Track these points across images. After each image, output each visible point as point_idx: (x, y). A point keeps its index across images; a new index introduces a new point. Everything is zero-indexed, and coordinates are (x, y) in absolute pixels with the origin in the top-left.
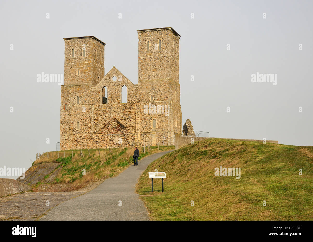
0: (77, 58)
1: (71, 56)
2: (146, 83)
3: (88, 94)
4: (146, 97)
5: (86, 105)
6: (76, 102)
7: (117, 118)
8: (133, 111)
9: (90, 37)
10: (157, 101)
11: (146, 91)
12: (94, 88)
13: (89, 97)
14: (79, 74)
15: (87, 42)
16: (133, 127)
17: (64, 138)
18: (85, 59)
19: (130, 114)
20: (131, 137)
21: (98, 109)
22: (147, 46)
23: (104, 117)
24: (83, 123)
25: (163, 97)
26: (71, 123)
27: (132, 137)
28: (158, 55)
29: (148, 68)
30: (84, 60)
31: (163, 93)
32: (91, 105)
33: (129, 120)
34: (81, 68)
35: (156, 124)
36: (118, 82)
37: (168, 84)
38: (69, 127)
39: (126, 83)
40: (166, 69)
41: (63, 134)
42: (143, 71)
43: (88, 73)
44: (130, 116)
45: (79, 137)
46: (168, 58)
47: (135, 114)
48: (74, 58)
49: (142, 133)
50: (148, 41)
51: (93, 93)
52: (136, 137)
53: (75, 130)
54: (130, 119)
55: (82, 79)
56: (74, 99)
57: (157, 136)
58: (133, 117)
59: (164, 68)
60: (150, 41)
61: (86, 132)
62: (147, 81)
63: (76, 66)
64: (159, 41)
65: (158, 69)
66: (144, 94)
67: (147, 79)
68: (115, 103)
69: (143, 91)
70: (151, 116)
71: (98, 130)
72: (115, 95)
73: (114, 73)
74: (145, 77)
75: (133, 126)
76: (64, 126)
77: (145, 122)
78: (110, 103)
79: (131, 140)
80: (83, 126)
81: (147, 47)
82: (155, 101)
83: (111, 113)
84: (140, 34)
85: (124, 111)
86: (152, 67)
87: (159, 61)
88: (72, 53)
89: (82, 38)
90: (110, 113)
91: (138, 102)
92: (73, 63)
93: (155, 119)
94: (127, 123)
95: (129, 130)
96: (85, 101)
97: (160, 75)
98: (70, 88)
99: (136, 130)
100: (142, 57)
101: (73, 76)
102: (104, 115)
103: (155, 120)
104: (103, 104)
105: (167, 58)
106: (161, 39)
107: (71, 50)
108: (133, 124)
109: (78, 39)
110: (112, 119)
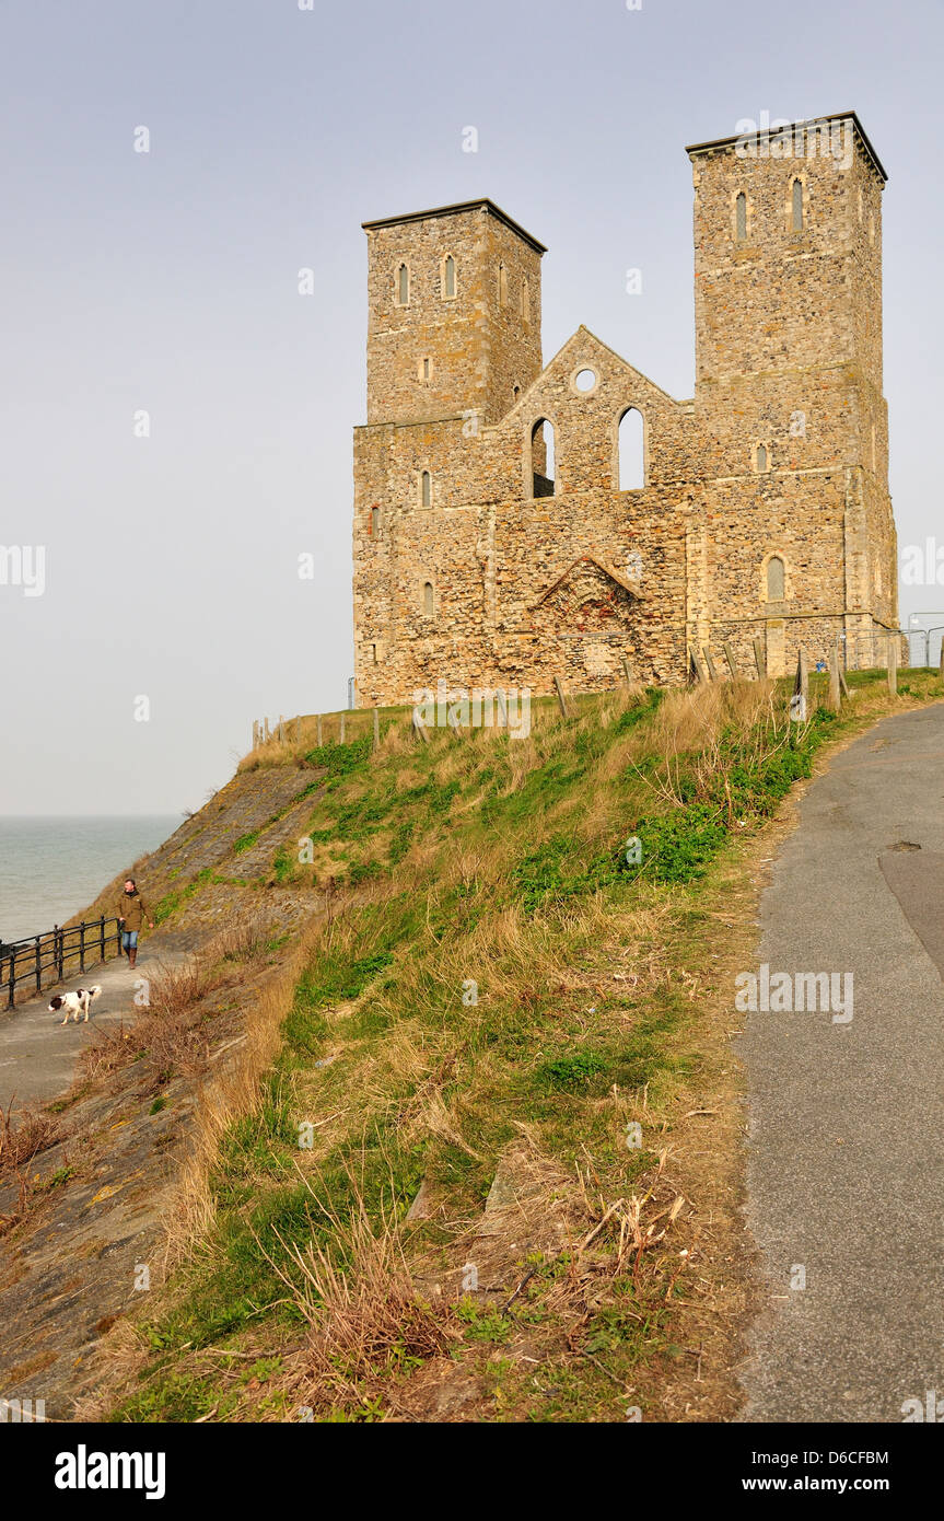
0: (418, 303)
1: (395, 299)
2: (733, 390)
3: (471, 460)
4: (736, 453)
5: (460, 508)
6: (420, 495)
7: (600, 559)
8: (671, 523)
9: (472, 206)
10: (790, 473)
11: (734, 425)
12: (496, 428)
13: (474, 473)
14: (430, 375)
15: (464, 229)
16: (675, 598)
17: (371, 656)
18: (453, 306)
19: (659, 540)
20: (665, 645)
21: (515, 522)
22: (733, 218)
23: (541, 556)
24: (450, 587)
25: (816, 452)
26: (400, 588)
27: (672, 645)
28: (789, 252)
29: (741, 319)
30: (449, 310)
31: (815, 429)
32: (482, 504)
33: (653, 565)
34: (439, 345)
35: (787, 578)
36: (602, 395)
37: (839, 386)
38: (389, 608)
39: (639, 395)
40: (827, 318)
41: (365, 637)
42: (717, 336)
43: (470, 365)
44: (659, 548)
45: (432, 649)
46: (841, 262)
47: (680, 538)
48: (407, 305)
49: (716, 625)
50: (738, 192)
51: (491, 453)
52: (690, 644)
53: (418, 621)
54: (663, 562)
55: (444, 393)
56: (411, 485)
57: (790, 635)
58: (671, 553)
59: (817, 314)
60: (747, 194)
61: (461, 626)
62: (736, 381)
63: (416, 340)
64: (791, 187)
65: (789, 320)
66: (726, 440)
67: (739, 372)
68: (591, 491)
69: (721, 427)
70: (757, 543)
71: (514, 617)
72: (587, 456)
73: (582, 357)
74: (727, 365)
75: (672, 592)
76: (367, 605)
77: (732, 574)
78: (568, 491)
79: (668, 656)
80: (452, 601)
81: (734, 223)
82: (778, 473)
83: (572, 538)
84: (703, 163)
85: (631, 526)
86: (760, 313)
87: (794, 281)
88: (397, 287)
89: (441, 216)
90: (568, 537)
91: (699, 481)
92: (404, 329)
93: (781, 555)
94: (645, 583)
95: (656, 614)
96: (458, 491)
97: (799, 346)
98: (392, 437)
99: (689, 612)
100: (712, 273)
101: (403, 383)
102: (543, 547)
103: (781, 561)
104: (535, 497)
105: (836, 263)
106: (803, 177)
107: (396, 271)
108: (672, 584)
109: (426, 222)
110: (577, 564)
